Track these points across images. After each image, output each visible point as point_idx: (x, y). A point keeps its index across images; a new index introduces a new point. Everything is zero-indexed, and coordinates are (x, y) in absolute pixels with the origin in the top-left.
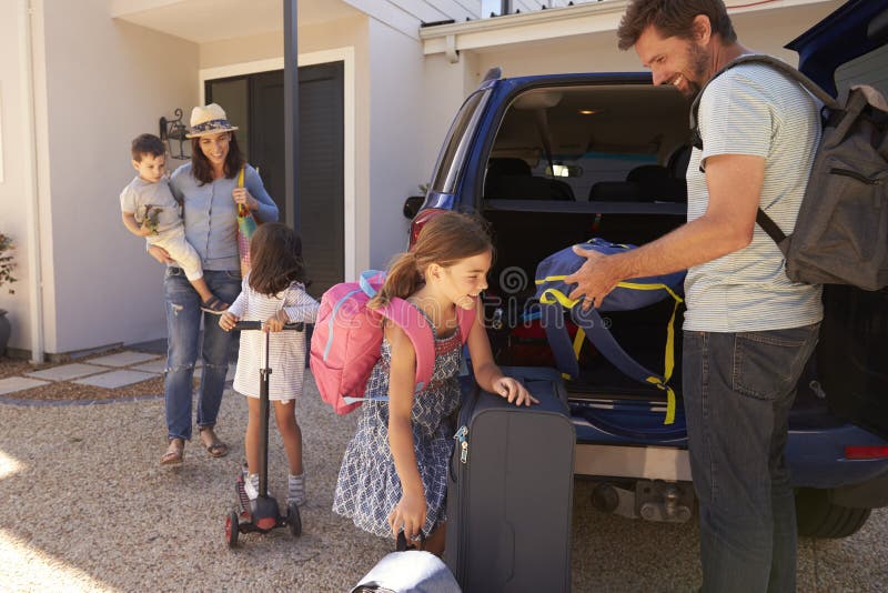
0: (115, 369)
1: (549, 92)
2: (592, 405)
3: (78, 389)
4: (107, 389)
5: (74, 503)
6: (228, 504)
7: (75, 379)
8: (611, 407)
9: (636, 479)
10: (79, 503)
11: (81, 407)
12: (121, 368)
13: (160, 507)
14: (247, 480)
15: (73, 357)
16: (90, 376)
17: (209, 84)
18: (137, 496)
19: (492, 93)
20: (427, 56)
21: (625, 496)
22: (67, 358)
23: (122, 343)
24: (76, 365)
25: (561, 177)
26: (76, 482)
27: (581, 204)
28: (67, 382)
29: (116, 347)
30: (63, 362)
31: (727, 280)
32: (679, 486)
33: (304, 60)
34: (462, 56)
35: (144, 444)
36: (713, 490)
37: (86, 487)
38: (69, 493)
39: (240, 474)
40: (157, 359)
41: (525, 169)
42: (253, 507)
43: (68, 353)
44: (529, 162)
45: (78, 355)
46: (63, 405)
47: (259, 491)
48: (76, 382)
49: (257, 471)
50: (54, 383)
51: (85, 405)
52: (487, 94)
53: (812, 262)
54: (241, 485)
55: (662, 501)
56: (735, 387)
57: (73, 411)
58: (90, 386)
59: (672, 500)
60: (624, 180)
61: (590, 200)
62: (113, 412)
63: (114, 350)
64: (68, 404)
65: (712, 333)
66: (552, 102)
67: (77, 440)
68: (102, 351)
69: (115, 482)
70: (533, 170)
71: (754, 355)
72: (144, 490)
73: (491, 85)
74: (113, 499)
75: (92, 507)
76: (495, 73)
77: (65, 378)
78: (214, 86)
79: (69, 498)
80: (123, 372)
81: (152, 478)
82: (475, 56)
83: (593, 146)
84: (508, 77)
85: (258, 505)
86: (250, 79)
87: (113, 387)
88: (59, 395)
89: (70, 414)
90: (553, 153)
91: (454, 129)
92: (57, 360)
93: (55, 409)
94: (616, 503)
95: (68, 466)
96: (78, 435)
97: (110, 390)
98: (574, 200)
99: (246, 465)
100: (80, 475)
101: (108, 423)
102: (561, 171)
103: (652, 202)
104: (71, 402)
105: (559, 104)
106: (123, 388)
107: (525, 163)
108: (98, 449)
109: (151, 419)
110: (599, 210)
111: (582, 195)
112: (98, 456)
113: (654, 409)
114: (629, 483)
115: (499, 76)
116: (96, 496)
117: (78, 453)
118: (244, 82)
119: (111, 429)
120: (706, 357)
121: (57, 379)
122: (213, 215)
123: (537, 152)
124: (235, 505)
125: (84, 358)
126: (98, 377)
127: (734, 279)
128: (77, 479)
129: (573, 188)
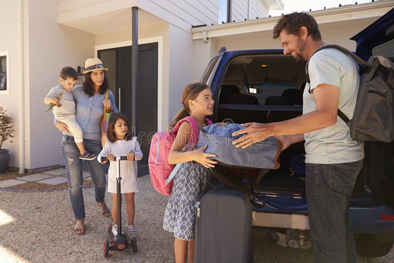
0: (56, 176)
1: (248, 58)
2: (267, 195)
3: (39, 185)
4: (52, 185)
5: (37, 236)
6: (104, 238)
7: (38, 181)
8: (275, 196)
9: (286, 229)
10: (39, 236)
11: (41, 193)
12: (59, 176)
13: (74, 239)
14: (113, 227)
15: (37, 171)
16: (45, 179)
17: (99, 52)
18: (64, 233)
19: (222, 58)
20: (194, 40)
21: (282, 237)
22: (35, 171)
23: (59, 165)
24: (39, 174)
25: (253, 93)
26: (38, 227)
27: (262, 106)
28: (35, 182)
29: (56, 167)
30: (33, 173)
31: (326, 141)
32: (306, 232)
33: (141, 42)
34: (210, 40)
35: (68, 210)
36: (321, 234)
37: (43, 229)
38: (34, 232)
39: (110, 224)
41: (237, 90)
42: (115, 239)
43: (35, 169)
44: (239, 87)
45: (39, 170)
46: (33, 192)
47: (118, 232)
48: (39, 182)
49: (117, 223)
50: (29, 182)
51: (42, 192)
52: (221, 58)
53: (363, 131)
54: (110, 229)
55: (298, 239)
56: (331, 188)
57: (37, 195)
58: (45, 184)
59: (302, 238)
60: (281, 95)
61: (266, 104)
62: (55, 196)
64: (35, 192)
65: (320, 164)
66: (249, 61)
67: (39, 208)
68: (50, 168)
69: (55, 227)
70: (240, 90)
71: (339, 174)
72: (67, 231)
73: (222, 54)
74: (54, 235)
75: (44, 238)
76: (224, 49)
77: (34, 180)
78: (101, 52)
79: (34, 234)
80: (59, 178)
81: (71, 226)
82: (215, 40)
83: (267, 80)
84: (229, 51)
85: (118, 238)
86: (117, 50)
87: (54, 184)
88: (31, 188)
89: (35, 196)
90: (249, 83)
91: (206, 72)
92: (30, 172)
93: (29, 194)
94: (278, 239)
95: (34, 219)
96: (39, 206)
97: (53, 186)
98: (259, 104)
99: (112, 220)
100: (40, 224)
101: (52, 200)
102: (253, 91)
103: (293, 105)
104: (36, 191)
105: (252, 62)
106: (59, 185)
107: (237, 87)
108: (47, 212)
110: (270, 109)
111: (262, 101)
112: (47, 216)
113: (295, 197)
114: (283, 231)
115: (225, 50)
116: (46, 233)
117: (38, 214)
118: (115, 51)
119: (53, 203)
120: (318, 175)
121: (30, 181)
122: (92, 111)
123: (242, 82)
124: (108, 238)
125: (42, 171)
126: (48, 180)
127: (329, 141)
128: (38, 225)
129: (258, 99)
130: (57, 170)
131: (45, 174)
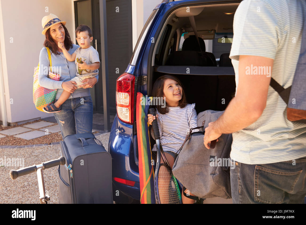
0: (33, 130)
3: (15, 139)
4: (26, 140)
7: (16, 134)
11: (12, 149)
12: (36, 129)
16: (22, 133)
22: (17, 124)
23: (40, 118)
24: (20, 127)
28: (12, 136)
29: (38, 119)
30: (15, 126)
40: (52, 125)
45: (21, 123)
46: (6, 147)
48: (16, 136)
50: (7, 136)
56: (256, 199)
57: (7, 151)
58: (20, 138)
62: (23, 152)
63: (37, 120)
68: (31, 121)
72: (19, 193)
73: (160, 6)
77: (12, 134)
80: (37, 131)
87: (28, 139)
88: (6, 143)
92: (13, 125)
93: (1, 149)
97: (27, 140)
104: (9, 146)
106: (33, 139)
109: (36, 156)
121: (9, 135)
125: (24, 125)
126: (25, 134)
130: (37, 123)
131: (25, 127)
